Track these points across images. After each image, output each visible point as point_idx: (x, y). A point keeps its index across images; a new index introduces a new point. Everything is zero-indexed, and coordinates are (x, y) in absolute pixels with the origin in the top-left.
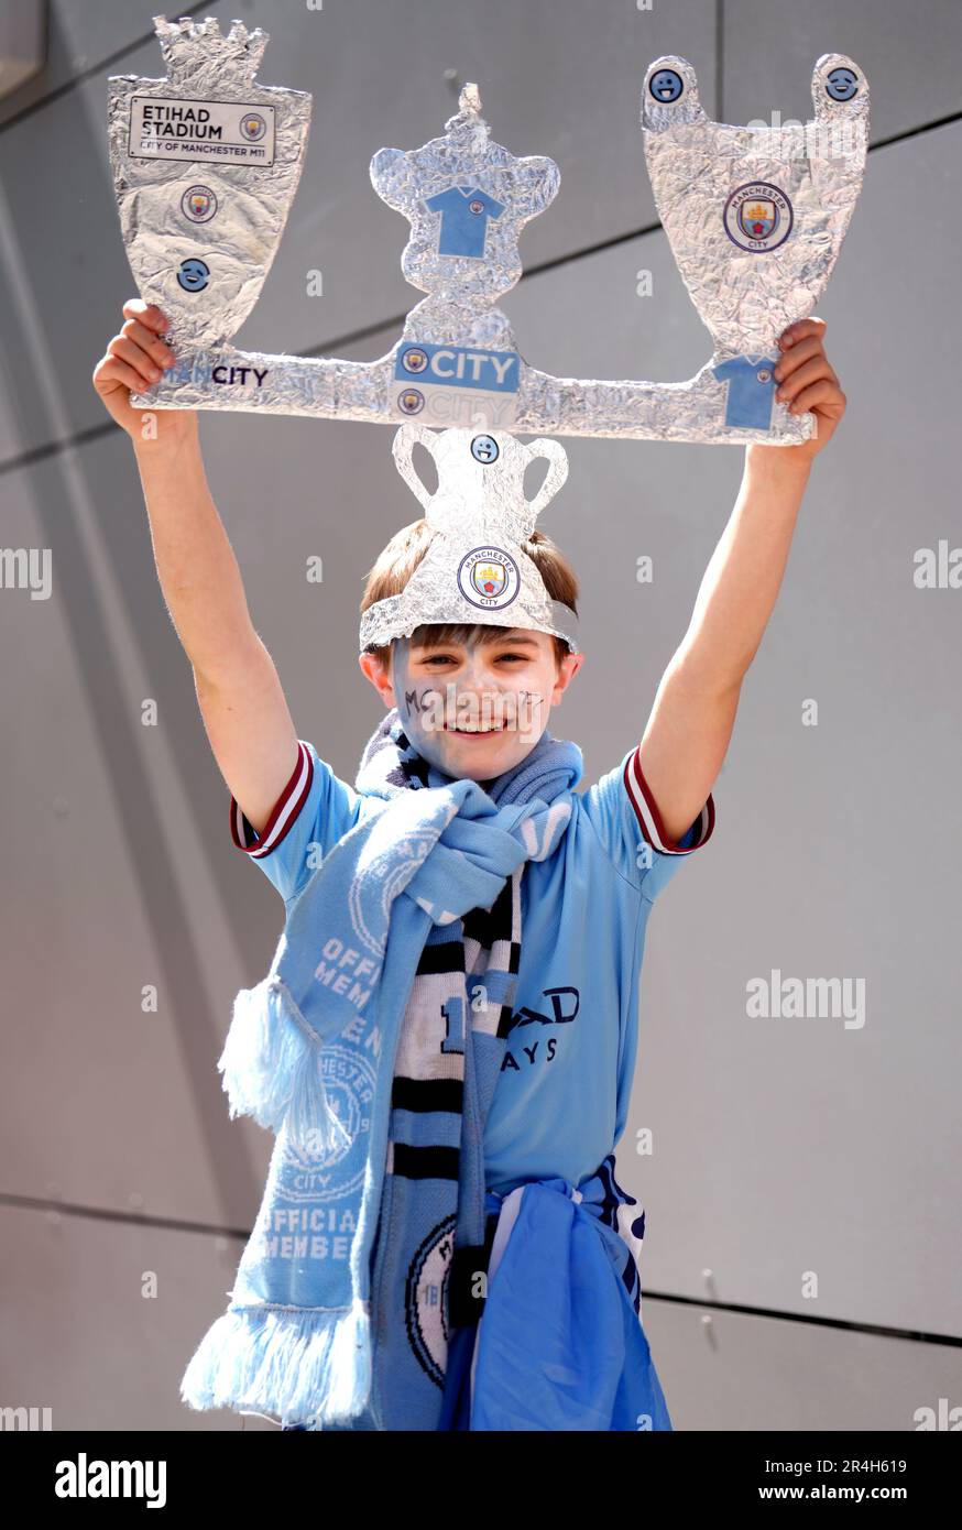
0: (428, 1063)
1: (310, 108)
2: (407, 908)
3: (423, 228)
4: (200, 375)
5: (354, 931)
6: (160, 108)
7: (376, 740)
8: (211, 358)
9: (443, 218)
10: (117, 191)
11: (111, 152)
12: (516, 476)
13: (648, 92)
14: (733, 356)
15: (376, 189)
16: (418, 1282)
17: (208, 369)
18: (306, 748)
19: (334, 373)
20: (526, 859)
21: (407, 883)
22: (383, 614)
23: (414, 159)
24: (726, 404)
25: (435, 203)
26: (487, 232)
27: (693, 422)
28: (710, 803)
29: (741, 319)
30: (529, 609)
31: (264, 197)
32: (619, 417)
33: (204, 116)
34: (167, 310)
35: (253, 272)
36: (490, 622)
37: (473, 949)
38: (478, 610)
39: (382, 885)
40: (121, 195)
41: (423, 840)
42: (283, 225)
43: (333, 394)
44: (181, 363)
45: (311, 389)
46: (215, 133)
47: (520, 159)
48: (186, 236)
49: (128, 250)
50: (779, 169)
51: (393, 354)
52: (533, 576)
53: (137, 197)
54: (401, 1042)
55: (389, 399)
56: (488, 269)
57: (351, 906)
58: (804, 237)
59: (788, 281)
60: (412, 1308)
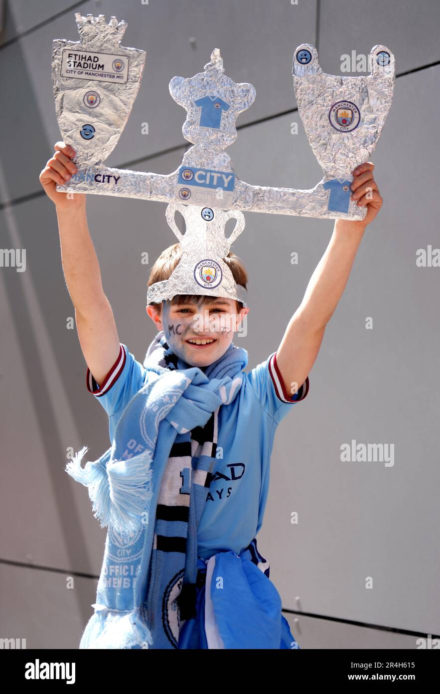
0: (174, 498)
1: (145, 58)
2: (166, 426)
3: (193, 114)
4: (89, 178)
5: (141, 436)
6: (76, 55)
7: (154, 344)
8: (94, 170)
9: (202, 109)
10: (54, 92)
11: (52, 74)
12: (221, 227)
13: (296, 59)
14: (332, 179)
15: (172, 95)
16: (168, 600)
17: (93, 175)
18: (123, 347)
19: (150, 179)
20: (221, 404)
21: (166, 415)
22: (159, 289)
23: (189, 83)
24: (328, 200)
25: (198, 103)
26: (222, 117)
27: (313, 208)
28: (307, 381)
29: (336, 162)
30: (226, 288)
31: (122, 98)
32: (279, 204)
33: (96, 59)
34: (75, 148)
35: (115, 131)
36: (208, 294)
37: (195, 445)
38: (203, 289)
39: (155, 416)
40: (56, 94)
41: (174, 395)
42: (130, 111)
43: (149, 189)
44: (80, 172)
45: (139, 186)
46: (101, 67)
47: (238, 84)
48: (85, 114)
49: (58, 119)
50: (354, 95)
51: (177, 171)
52: (228, 273)
53: (63, 95)
54: (161, 488)
55: (175, 192)
56: (222, 134)
57: (141, 424)
58: (365, 126)
59: (358, 145)
60: (165, 612)
